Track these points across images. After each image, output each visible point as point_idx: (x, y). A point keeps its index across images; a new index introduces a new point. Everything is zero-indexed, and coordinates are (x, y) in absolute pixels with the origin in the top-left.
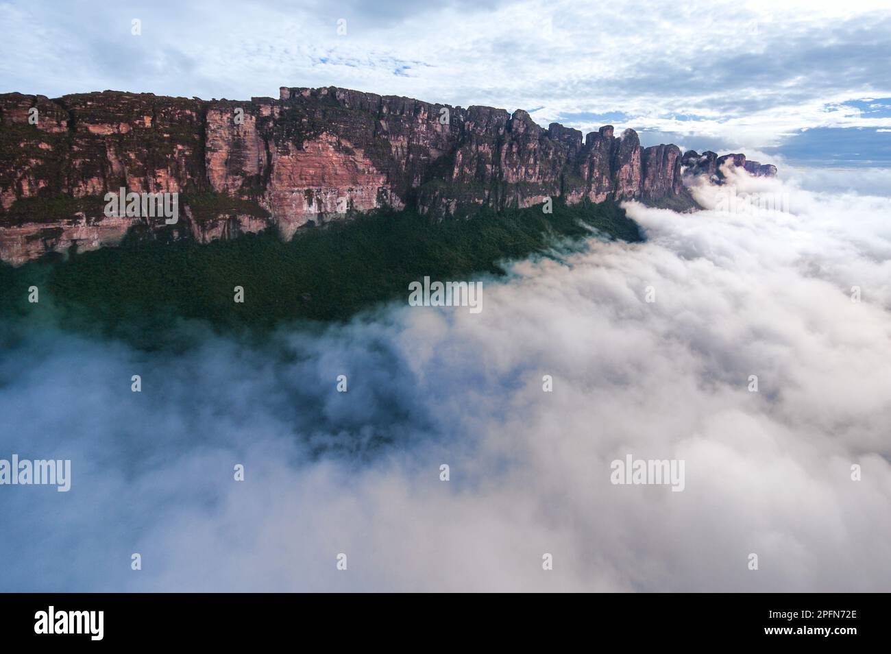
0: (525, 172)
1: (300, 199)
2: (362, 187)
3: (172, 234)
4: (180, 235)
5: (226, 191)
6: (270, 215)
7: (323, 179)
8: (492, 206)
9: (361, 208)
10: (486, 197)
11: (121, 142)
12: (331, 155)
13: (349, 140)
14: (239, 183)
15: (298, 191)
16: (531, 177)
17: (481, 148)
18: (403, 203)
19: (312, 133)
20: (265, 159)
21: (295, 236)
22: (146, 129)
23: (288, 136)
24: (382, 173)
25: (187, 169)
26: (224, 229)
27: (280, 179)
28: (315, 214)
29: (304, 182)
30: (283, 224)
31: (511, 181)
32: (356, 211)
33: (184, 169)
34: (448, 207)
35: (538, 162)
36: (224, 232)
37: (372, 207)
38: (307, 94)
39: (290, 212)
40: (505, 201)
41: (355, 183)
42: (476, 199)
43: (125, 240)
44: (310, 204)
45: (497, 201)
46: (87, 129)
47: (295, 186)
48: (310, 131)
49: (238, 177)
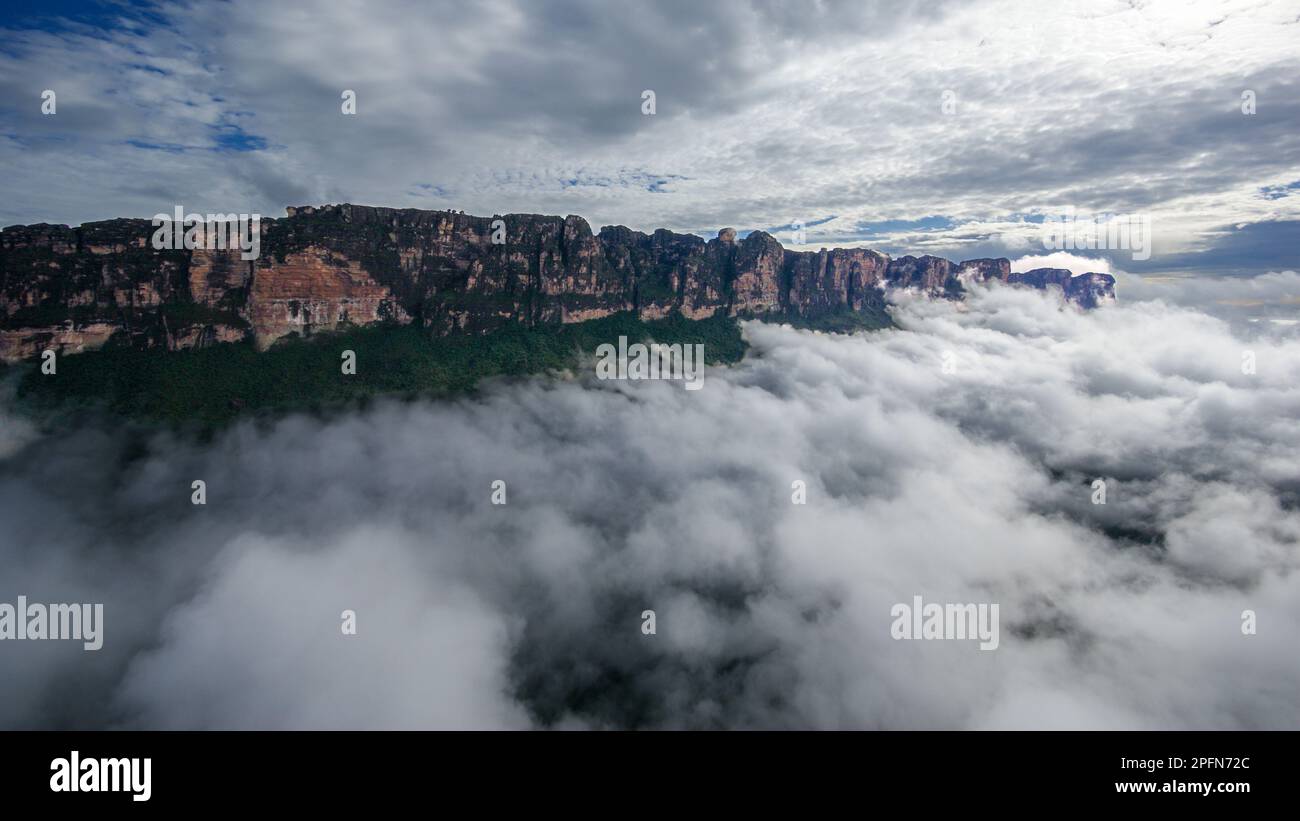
0: (574, 283)
1: (283, 310)
2: (358, 299)
3: (147, 340)
4: (154, 343)
5: (205, 303)
6: (250, 326)
7: (312, 290)
8: (523, 321)
9: (357, 321)
10: (516, 310)
11: (114, 260)
12: (319, 267)
13: (342, 252)
14: (221, 295)
15: (281, 303)
16: (584, 287)
17: (512, 258)
18: (411, 316)
19: (296, 247)
20: (248, 272)
21: (273, 346)
22: (141, 248)
23: (271, 248)
24: (382, 285)
25: (171, 283)
26: (199, 337)
27: (259, 291)
28: (301, 325)
29: (288, 294)
30: (261, 335)
31: (550, 292)
32: (351, 323)
33: (168, 283)
34: (456, 320)
35: (594, 272)
36: (198, 340)
37: (370, 320)
38: (310, 211)
39: (268, 323)
40: (541, 314)
41: (350, 295)
42: (501, 313)
43: (107, 344)
44: (295, 315)
45: (530, 314)
46: (90, 250)
47: (276, 298)
48: (294, 245)
49: (220, 289)
